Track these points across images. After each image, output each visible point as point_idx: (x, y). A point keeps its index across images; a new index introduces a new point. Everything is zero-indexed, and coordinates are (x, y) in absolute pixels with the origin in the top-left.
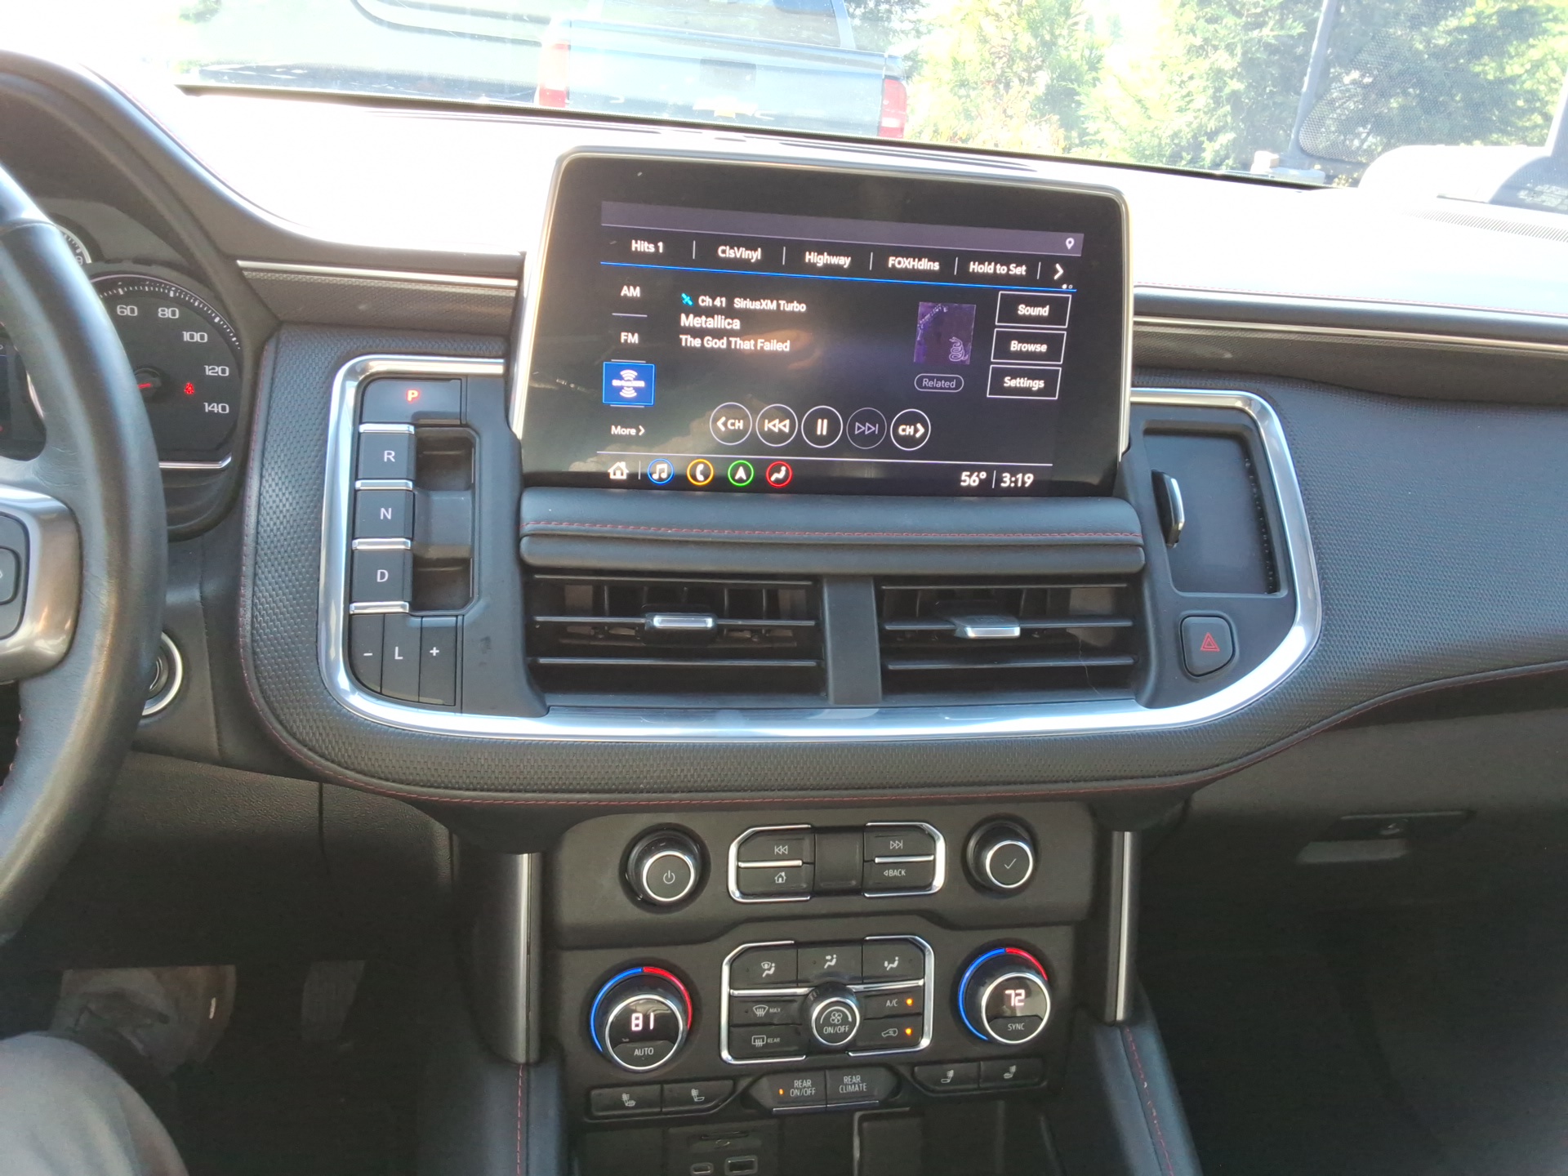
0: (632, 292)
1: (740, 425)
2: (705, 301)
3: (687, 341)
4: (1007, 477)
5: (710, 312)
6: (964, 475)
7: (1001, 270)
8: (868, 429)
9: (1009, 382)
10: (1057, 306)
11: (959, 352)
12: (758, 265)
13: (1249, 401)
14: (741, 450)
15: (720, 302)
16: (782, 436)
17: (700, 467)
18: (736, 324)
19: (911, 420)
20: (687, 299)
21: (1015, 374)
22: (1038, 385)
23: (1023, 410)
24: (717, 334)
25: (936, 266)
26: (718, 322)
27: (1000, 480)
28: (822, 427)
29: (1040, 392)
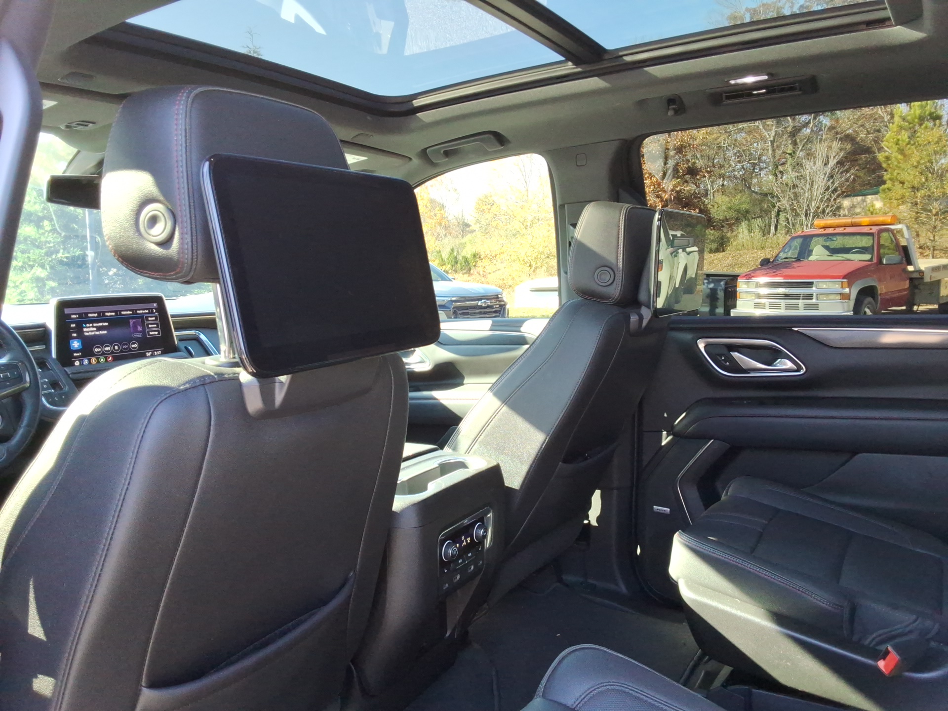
0: (73, 325)
1: (100, 350)
2: (88, 325)
3: (86, 334)
4: (155, 352)
5: (89, 327)
6: (147, 353)
7: (144, 312)
8: (126, 347)
9: (151, 333)
10: (156, 317)
11: (140, 329)
12: (97, 317)
13: (196, 332)
14: (101, 355)
15: (91, 325)
16: (109, 351)
17: (94, 360)
18: (95, 329)
19: (134, 343)
20: (84, 325)
21: (152, 331)
22: (156, 333)
23: (154, 338)
24: (92, 331)
25: (131, 312)
26: (91, 329)
27: (154, 353)
28: (116, 348)
29: (157, 334)
